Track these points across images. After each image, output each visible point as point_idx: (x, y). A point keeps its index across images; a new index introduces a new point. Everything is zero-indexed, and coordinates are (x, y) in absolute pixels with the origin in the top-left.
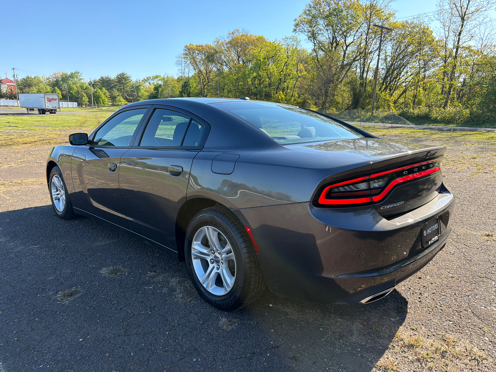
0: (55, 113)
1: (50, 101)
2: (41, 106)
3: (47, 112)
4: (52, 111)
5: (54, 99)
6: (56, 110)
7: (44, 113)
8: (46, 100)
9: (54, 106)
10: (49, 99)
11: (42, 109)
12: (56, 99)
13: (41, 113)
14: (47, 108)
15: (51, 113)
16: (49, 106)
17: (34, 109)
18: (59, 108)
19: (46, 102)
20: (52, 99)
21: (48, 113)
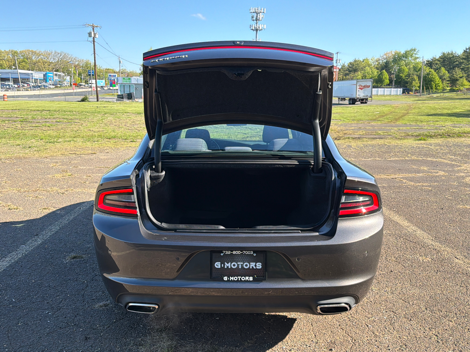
0: (366, 103)
1: (362, 89)
2: (352, 95)
3: (358, 101)
4: (363, 101)
5: (367, 86)
6: (367, 99)
7: (353, 103)
8: (358, 87)
9: (366, 95)
10: (362, 86)
11: (352, 99)
12: (369, 86)
13: (351, 103)
14: (358, 96)
15: (362, 103)
16: (360, 94)
17: (346, 99)
18: (371, 97)
19: (358, 89)
20: (364, 86)
21: (359, 103)
